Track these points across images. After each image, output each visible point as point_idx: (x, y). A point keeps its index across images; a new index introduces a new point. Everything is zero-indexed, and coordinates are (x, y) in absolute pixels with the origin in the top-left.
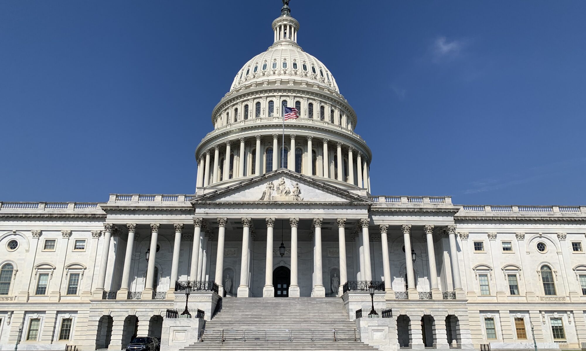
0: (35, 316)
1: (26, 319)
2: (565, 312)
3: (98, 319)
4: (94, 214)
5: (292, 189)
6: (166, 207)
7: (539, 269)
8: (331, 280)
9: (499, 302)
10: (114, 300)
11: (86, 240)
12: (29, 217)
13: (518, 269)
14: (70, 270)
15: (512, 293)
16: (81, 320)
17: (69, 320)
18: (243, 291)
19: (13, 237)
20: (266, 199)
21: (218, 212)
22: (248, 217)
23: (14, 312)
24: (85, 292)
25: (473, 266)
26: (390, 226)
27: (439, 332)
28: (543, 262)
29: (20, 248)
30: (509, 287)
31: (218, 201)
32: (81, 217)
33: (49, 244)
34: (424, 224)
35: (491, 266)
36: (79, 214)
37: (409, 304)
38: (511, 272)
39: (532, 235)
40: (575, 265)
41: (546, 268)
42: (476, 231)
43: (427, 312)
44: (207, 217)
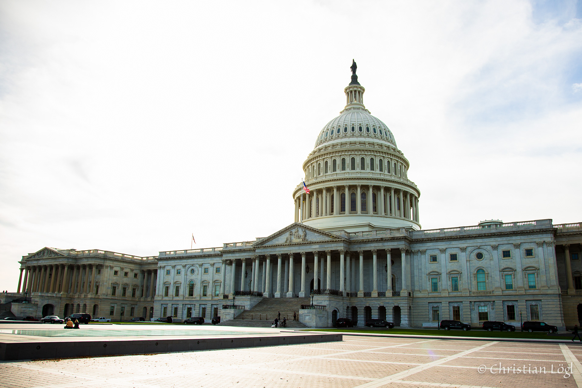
0: (203, 306)
1: (201, 308)
2: (489, 301)
5: (302, 234)
7: (476, 273)
9: (442, 296)
10: (228, 299)
11: (221, 267)
12: (197, 257)
13: (460, 273)
14: (215, 284)
17: (217, 308)
18: (277, 295)
19: (193, 267)
20: (288, 242)
21: (265, 251)
22: (280, 253)
23: (196, 305)
24: (221, 294)
25: (427, 272)
27: (388, 316)
28: (479, 267)
29: (196, 273)
30: (451, 286)
31: (266, 245)
32: (217, 256)
33: (206, 271)
34: (385, 248)
35: (440, 272)
37: (371, 300)
38: (453, 276)
39: (473, 248)
40: (502, 268)
41: (480, 270)
42: (432, 248)
43: (382, 305)
44: (261, 254)
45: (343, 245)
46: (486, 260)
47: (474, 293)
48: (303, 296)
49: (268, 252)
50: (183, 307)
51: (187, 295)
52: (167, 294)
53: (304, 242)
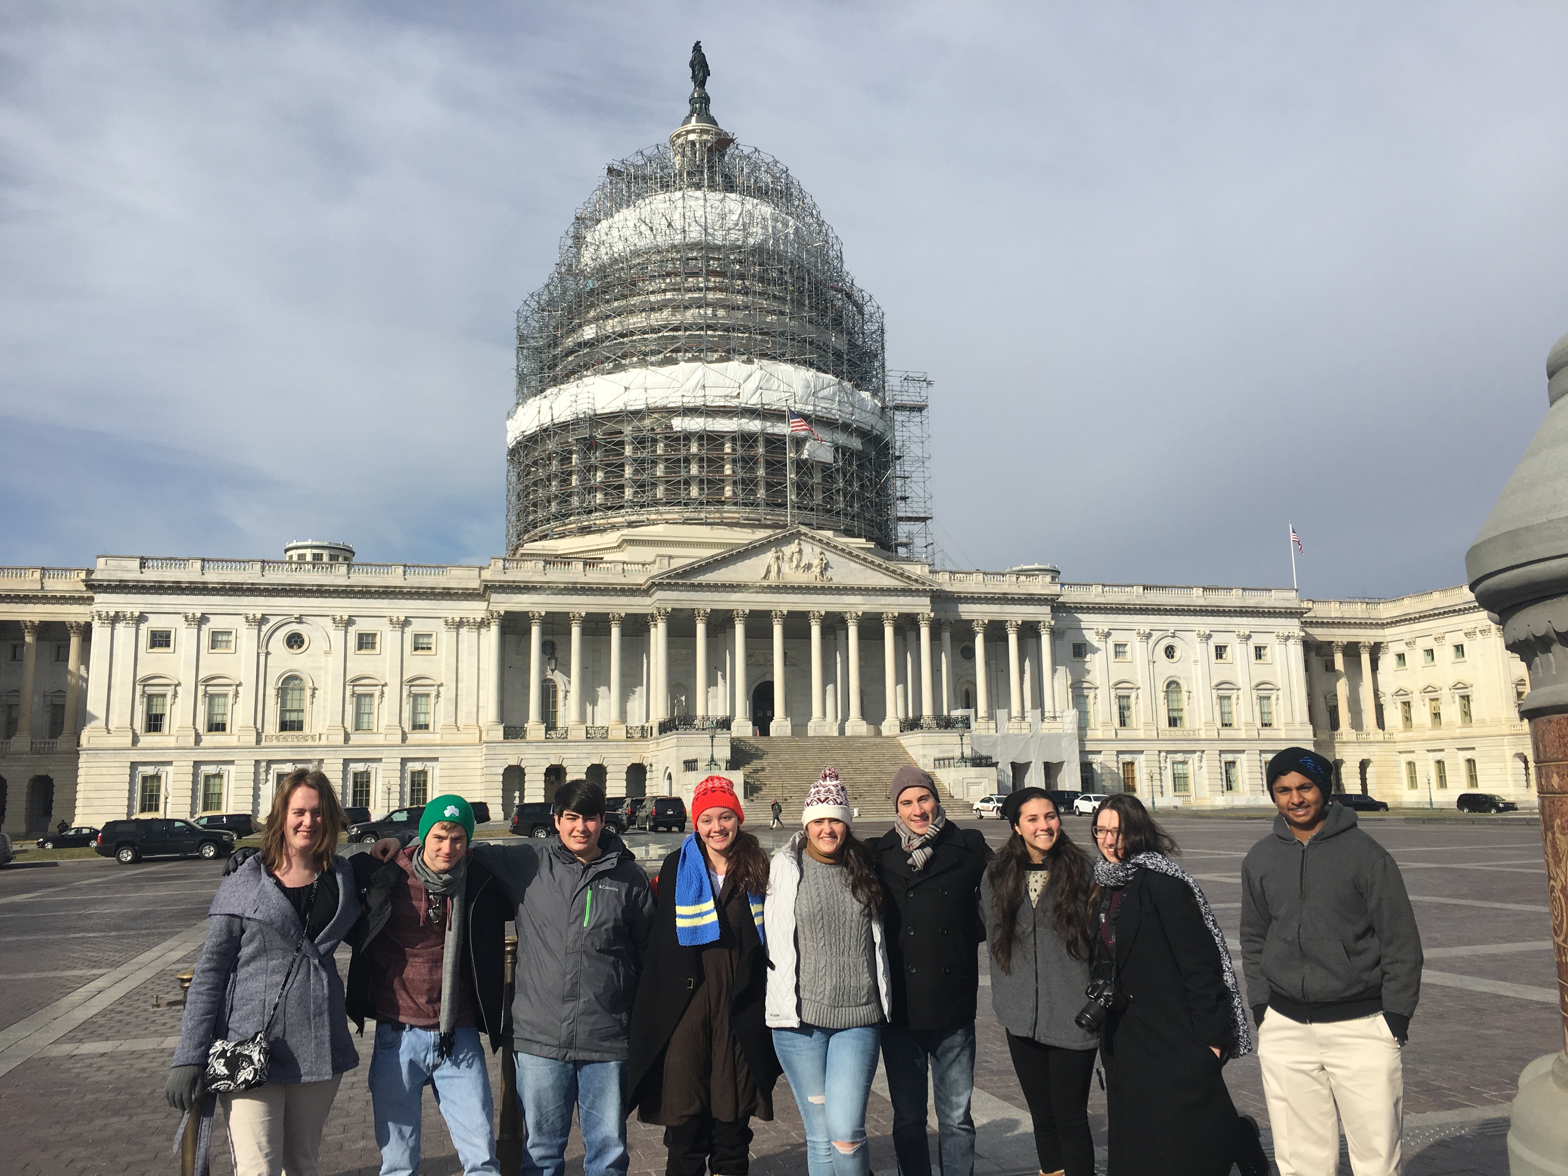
0: (362, 767)
1: (349, 772)
2: (1194, 752)
3: (501, 771)
4: (449, 589)
5: (816, 562)
6: (597, 584)
7: (1165, 689)
9: (1103, 737)
10: (523, 740)
11: (434, 634)
12: (326, 592)
13: (1133, 687)
14: (414, 688)
15: (1123, 723)
16: (447, 773)
17: (424, 773)
19: (295, 628)
20: (773, 580)
21: (694, 598)
22: (743, 608)
23: (325, 761)
24: (445, 727)
26: (955, 620)
28: (1170, 677)
29: (312, 647)
30: (1117, 714)
31: (696, 580)
33: (366, 642)
34: (1006, 619)
35: (1096, 682)
36: (419, 588)
38: (1123, 692)
39: (1161, 633)
40: (1214, 681)
41: (1174, 685)
44: (678, 606)
45: (929, 603)
46: (1183, 661)
47: (1163, 732)
50: (256, 773)
51: (272, 727)
52: (154, 723)
53: (819, 584)
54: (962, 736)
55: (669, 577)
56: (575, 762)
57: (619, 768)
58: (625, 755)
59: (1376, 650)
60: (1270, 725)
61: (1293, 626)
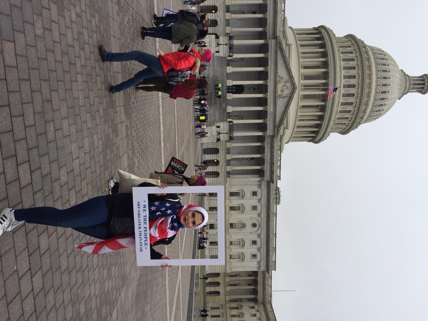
5: (284, 94)
7: (243, 222)
8: (236, 116)
13: (243, 212)
18: (230, 69)
20: (279, 79)
21: (272, 52)
22: (269, 69)
25: (244, 189)
26: (264, 147)
28: (246, 225)
30: (234, 206)
34: (265, 165)
35: (244, 199)
37: (224, 154)
38: (241, 208)
39: (260, 221)
40: (245, 240)
41: (243, 226)
42: (263, 193)
43: (220, 163)
44: (269, 47)
45: (270, 135)
46: (251, 229)
47: (228, 221)
48: (228, 98)
49: (271, 56)
53: (277, 95)
54: (227, 133)
55: (279, 42)
56: (218, 15)
57: (216, 31)
58: (221, 33)
59: (255, 300)
60: (231, 258)
61: (263, 268)
